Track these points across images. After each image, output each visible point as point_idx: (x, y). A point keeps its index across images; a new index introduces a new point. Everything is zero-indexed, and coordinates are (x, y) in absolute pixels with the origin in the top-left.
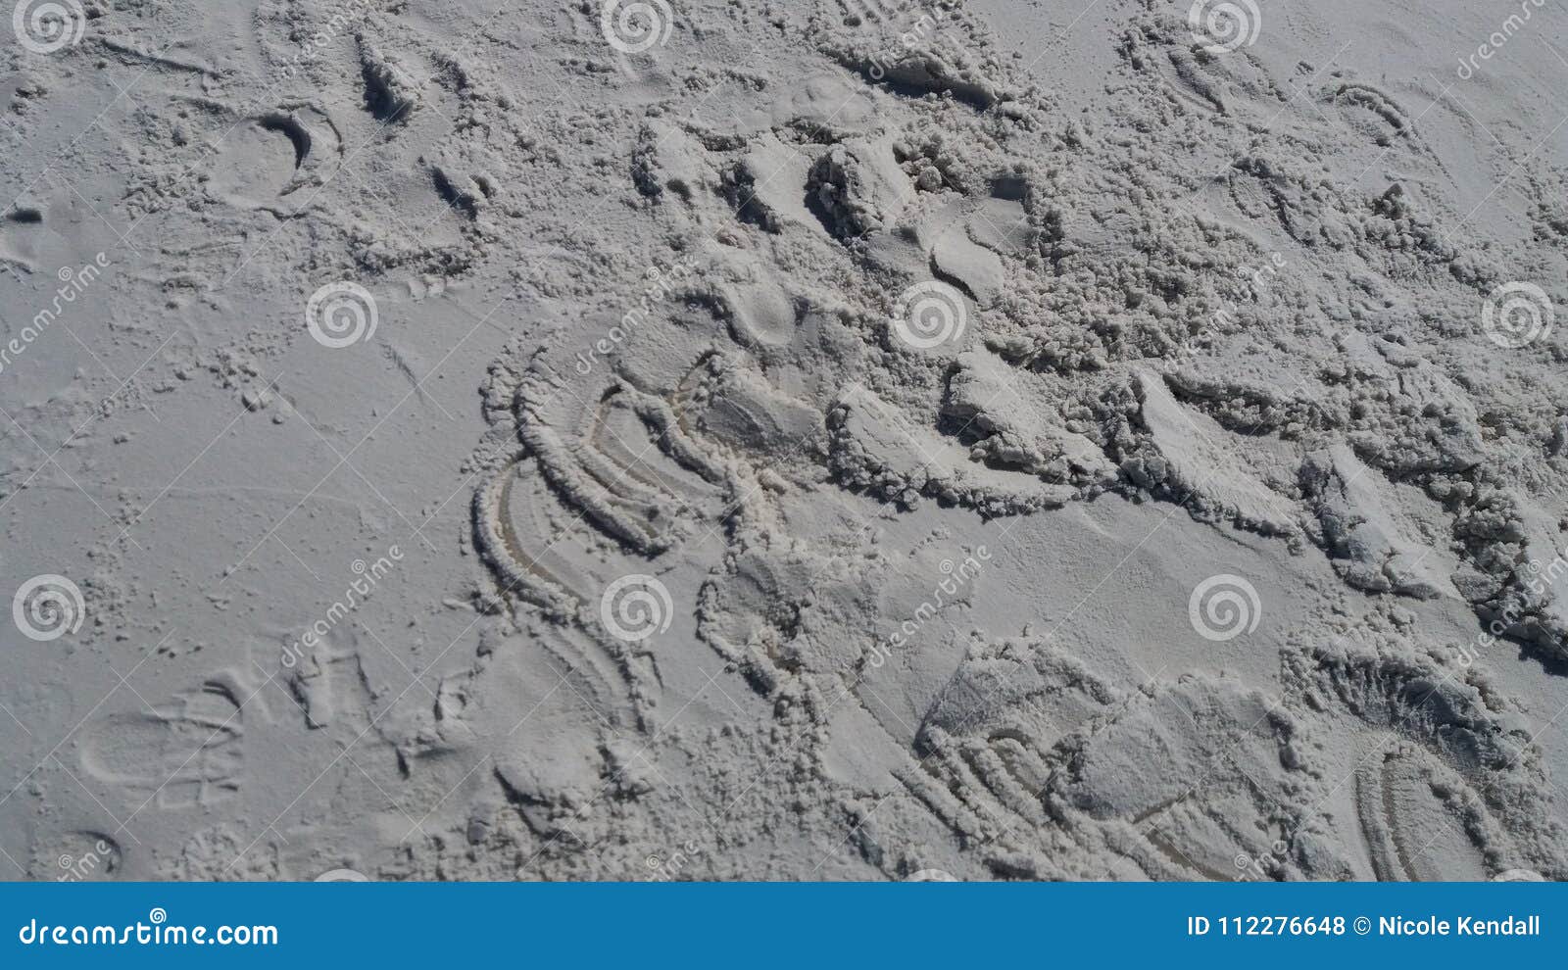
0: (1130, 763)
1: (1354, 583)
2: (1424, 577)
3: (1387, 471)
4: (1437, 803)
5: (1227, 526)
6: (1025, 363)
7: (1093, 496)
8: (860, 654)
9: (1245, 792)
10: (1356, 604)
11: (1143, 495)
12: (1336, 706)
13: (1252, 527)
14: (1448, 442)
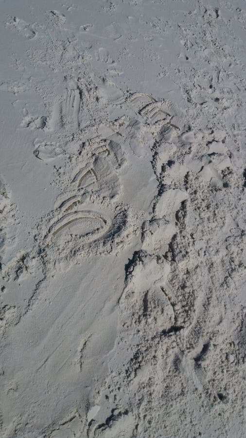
0: (105, 168)
1: (144, 224)
2: (147, 239)
3: (171, 243)
4: (96, 228)
5: (154, 202)
6: (186, 179)
7: (158, 180)
8: (123, 135)
9: (98, 189)
10: (139, 223)
11: (159, 188)
12: (117, 212)
13: (154, 206)
14: (180, 255)
